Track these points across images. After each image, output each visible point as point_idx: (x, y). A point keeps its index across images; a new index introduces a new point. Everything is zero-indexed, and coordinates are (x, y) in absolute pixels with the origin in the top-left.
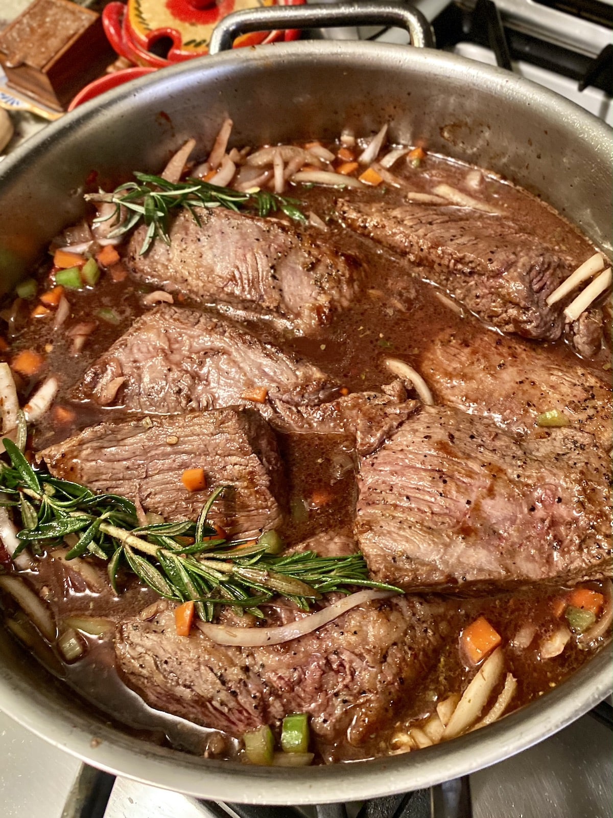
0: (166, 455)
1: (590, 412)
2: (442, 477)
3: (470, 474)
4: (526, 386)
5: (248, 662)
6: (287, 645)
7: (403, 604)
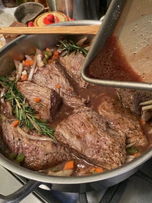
0: (36, 93)
1: (133, 132)
2: (83, 124)
3: (89, 127)
4: (121, 120)
5: (21, 138)
6: (30, 140)
7: (59, 147)
